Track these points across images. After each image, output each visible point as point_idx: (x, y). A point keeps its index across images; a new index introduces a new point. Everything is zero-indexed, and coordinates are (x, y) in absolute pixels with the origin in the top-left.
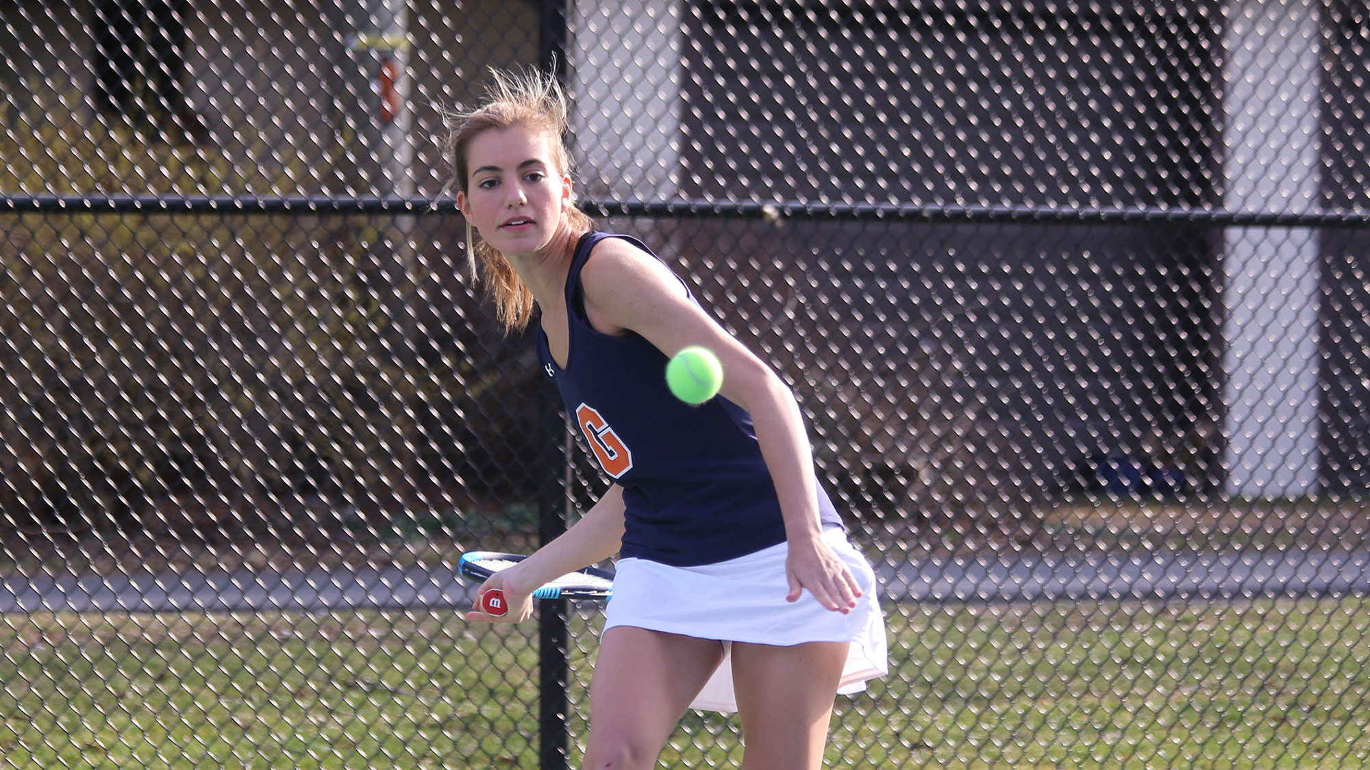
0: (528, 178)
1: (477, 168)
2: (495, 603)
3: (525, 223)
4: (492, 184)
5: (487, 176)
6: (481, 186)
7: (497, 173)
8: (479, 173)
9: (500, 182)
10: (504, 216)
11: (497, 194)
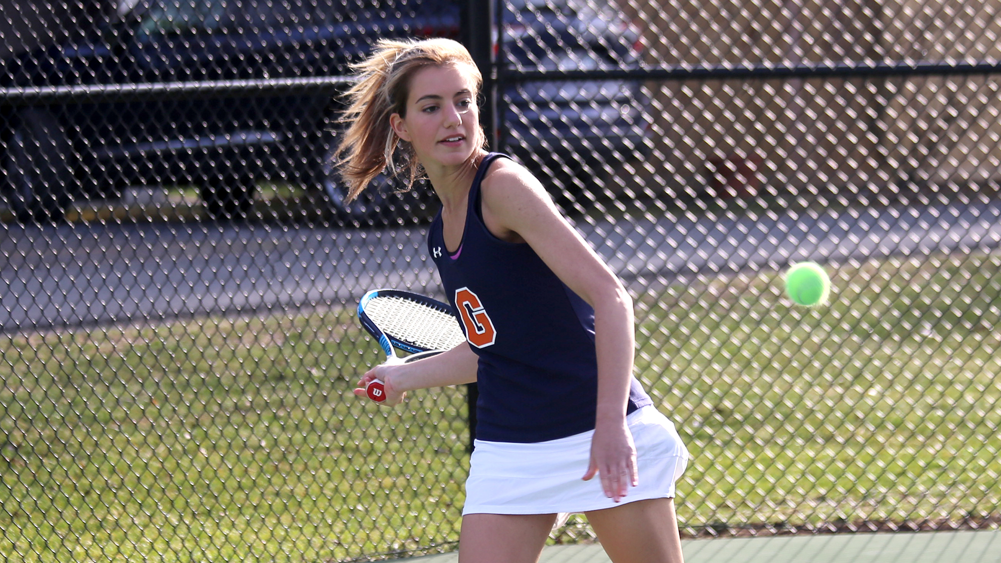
0: (460, 104)
1: (420, 96)
2: (377, 393)
3: (460, 139)
4: (433, 109)
5: (429, 103)
6: (424, 111)
7: (436, 100)
8: (423, 101)
9: (439, 108)
10: (442, 134)
11: (437, 117)
